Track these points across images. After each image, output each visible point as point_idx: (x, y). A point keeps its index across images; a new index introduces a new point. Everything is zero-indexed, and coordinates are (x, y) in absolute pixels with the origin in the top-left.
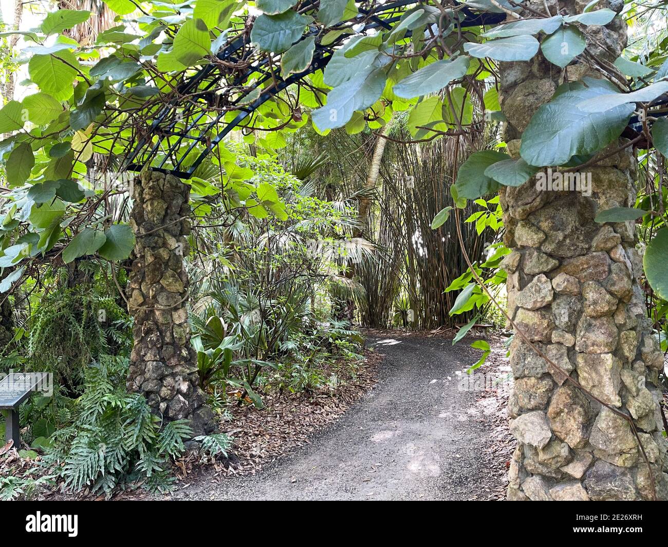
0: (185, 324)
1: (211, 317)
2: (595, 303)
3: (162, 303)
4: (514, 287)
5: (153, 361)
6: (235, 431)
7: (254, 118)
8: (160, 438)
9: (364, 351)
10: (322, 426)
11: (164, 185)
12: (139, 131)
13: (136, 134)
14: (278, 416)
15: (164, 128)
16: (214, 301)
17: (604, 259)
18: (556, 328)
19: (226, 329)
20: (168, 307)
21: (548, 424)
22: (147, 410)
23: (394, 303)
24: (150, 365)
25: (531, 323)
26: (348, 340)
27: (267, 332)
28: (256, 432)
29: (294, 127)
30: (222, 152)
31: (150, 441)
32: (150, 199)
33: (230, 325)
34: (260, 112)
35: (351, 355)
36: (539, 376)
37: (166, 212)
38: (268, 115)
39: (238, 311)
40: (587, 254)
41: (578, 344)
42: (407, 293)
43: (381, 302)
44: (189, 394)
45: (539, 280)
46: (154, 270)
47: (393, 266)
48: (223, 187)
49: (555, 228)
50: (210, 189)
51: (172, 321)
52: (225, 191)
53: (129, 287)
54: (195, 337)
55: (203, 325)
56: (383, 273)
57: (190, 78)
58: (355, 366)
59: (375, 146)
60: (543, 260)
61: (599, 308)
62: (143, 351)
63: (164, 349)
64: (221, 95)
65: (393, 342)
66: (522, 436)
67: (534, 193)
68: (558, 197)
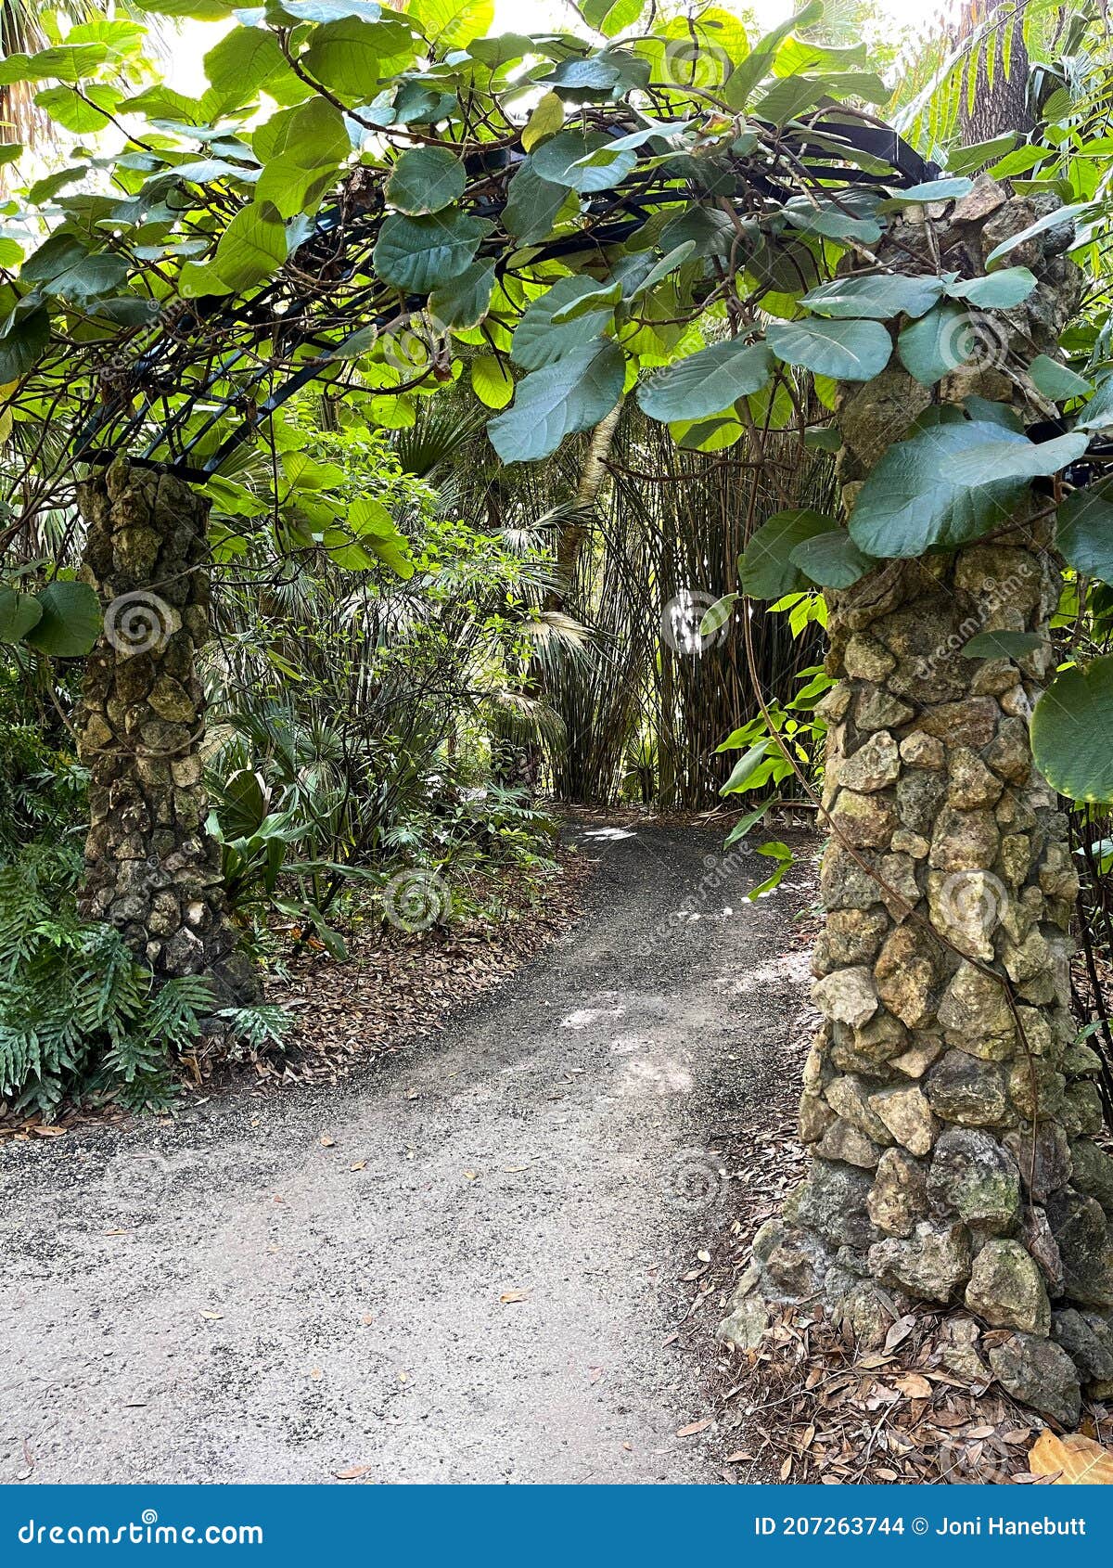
0: (198, 788)
1: (238, 772)
2: (966, 786)
3: (152, 743)
4: (836, 750)
5: (134, 860)
6: (293, 1003)
8: (151, 1009)
9: (555, 851)
10: (468, 998)
11: (154, 499)
14: (379, 976)
15: (160, 376)
16: (239, 736)
17: (989, 710)
18: (901, 825)
19: (268, 797)
20: (163, 752)
21: (874, 988)
22: (123, 953)
23: (624, 752)
24: (128, 868)
25: (859, 816)
26: (525, 829)
28: (336, 1007)
30: (278, 430)
31: (132, 1016)
32: (127, 526)
33: (277, 790)
35: (531, 859)
36: (866, 907)
37: (160, 556)
38: (380, 358)
39: (293, 760)
40: (962, 699)
41: (932, 854)
42: (653, 731)
43: (599, 747)
44: (205, 927)
45: (879, 742)
46: (134, 676)
47: (626, 672)
48: (277, 504)
49: (915, 650)
50: (247, 502)
51: (172, 780)
52: (281, 511)
53: (82, 708)
55: (220, 787)
56: (604, 685)
58: (539, 882)
60: (887, 706)
61: (971, 795)
62: (112, 839)
63: (156, 836)
65: (619, 834)
66: (830, 1007)
67: (883, 582)
68: (924, 594)
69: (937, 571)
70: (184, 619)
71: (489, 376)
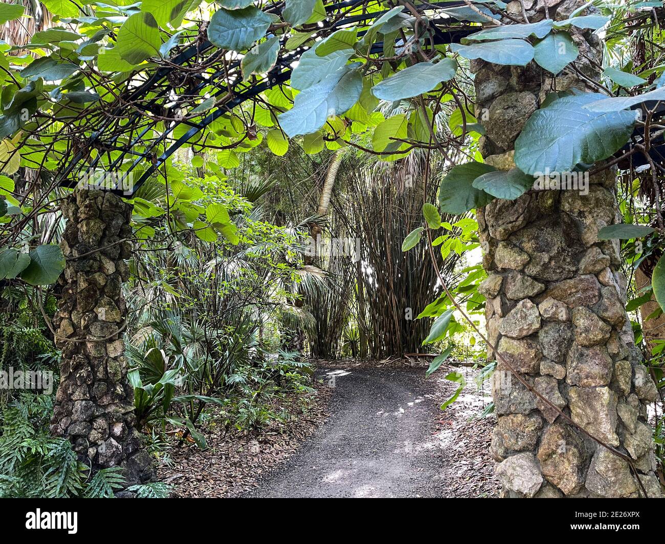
0: (122, 358)
1: (151, 349)
2: (587, 330)
3: (96, 334)
4: (494, 313)
5: (82, 400)
6: (175, 477)
7: (205, 135)
8: (88, 489)
9: (313, 383)
10: (272, 467)
11: (102, 204)
12: (76, 142)
13: (72, 146)
14: (224, 457)
15: (105, 141)
16: (155, 332)
17: (593, 283)
18: (544, 358)
19: (167, 362)
20: (102, 339)
21: (538, 467)
22: (73, 456)
23: (343, 333)
24: (78, 405)
25: (516, 353)
26: (298, 372)
27: (212, 365)
28: (199, 477)
29: (247, 146)
30: (169, 171)
31: (76, 493)
32: (86, 219)
33: (172, 358)
34: (212, 129)
35: (303, 388)
36: (527, 412)
37: (104, 234)
38: (221, 133)
39: (181, 342)
40: (573, 277)
41: (569, 376)
42: (356, 322)
43: (331, 331)
44: (123, 437)
45: (524, 306)
46: (87, 298)
47: (342, 295)
48: (169, 208)
49: (539, 249)
50: (154, 209)
51: (107, 354)
52: (171, 212)
53: (57, 316)
54: (132, 371)
55: (141, 358)
56: (332, 302)
57: (135, 88)
58: (306, 400)
59: (326, 175)
60: (528, 284)
61: (592, 337)
62: (70, 389)
63: (96, 385)
64: (170, 109)
65: (343, 373)
66: (510, 482)
67: (517, 210)
68: (541, 217)
69: (550, 201)
70: (117, 266)
71: (276, 140)
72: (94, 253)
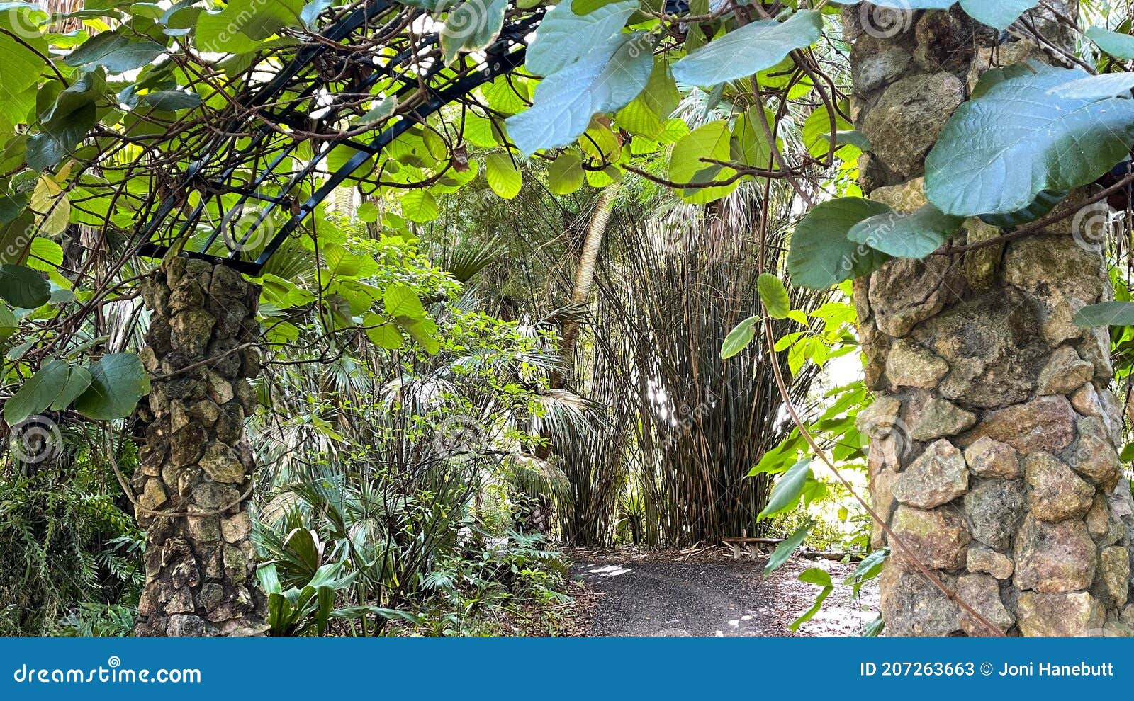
0: (246, 543)
1: (295, 531)
2: (1051, 493)
3: (203, 502)
4: (884, 465)
5: (183, 614)
7: (380, 165)
9: (566, 587)
11: (209, 285)
12: (163, 179)
13: (157, 187)
15: (211, 177)
16: (301, 501)
17: (1063, 410)
18: (973, 542)
19: (321, 551)
20: (213, 511)
23: (616, 503)
24: (176, 623)
25: (925, 534)
26: (542, 569)
27: (397, 557)
29: (453, 183)
30: (319, 226)
32: (183, 310)
33: (330, 545)
34: (392, 154)
35: (549, 595)
37: (214, 335)
38: (407, 160)
39: (344, 518)
40: (1027, 400)
41: (1020, 574)
42: (639, 485)
43: (596, 500)
45: (939, 451)
46: (187, 443)
47: (615, 438)
48: (321, 290)
49: (964, 352)
50: (297, 291)
51: (222, 536)
52: (325, 298)
53: (139, 474)
54: (265, 566)
55: (279, 544)
56: (598, 451)
57: (262, 84)
58: (556, 615)
59: (586, 233)
60: (945, 413)
61: (1060, 504)
62: (163, 595)
63: (205, 589)
64: (320, 120)
65: (617, 571)
67: (925, 285)
68: (968, 294)
69: (985, 268)
70: (235, 390)
71: (501, 171)
72: (195, 367)
